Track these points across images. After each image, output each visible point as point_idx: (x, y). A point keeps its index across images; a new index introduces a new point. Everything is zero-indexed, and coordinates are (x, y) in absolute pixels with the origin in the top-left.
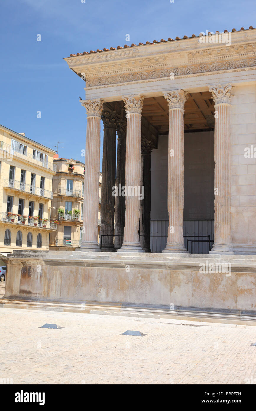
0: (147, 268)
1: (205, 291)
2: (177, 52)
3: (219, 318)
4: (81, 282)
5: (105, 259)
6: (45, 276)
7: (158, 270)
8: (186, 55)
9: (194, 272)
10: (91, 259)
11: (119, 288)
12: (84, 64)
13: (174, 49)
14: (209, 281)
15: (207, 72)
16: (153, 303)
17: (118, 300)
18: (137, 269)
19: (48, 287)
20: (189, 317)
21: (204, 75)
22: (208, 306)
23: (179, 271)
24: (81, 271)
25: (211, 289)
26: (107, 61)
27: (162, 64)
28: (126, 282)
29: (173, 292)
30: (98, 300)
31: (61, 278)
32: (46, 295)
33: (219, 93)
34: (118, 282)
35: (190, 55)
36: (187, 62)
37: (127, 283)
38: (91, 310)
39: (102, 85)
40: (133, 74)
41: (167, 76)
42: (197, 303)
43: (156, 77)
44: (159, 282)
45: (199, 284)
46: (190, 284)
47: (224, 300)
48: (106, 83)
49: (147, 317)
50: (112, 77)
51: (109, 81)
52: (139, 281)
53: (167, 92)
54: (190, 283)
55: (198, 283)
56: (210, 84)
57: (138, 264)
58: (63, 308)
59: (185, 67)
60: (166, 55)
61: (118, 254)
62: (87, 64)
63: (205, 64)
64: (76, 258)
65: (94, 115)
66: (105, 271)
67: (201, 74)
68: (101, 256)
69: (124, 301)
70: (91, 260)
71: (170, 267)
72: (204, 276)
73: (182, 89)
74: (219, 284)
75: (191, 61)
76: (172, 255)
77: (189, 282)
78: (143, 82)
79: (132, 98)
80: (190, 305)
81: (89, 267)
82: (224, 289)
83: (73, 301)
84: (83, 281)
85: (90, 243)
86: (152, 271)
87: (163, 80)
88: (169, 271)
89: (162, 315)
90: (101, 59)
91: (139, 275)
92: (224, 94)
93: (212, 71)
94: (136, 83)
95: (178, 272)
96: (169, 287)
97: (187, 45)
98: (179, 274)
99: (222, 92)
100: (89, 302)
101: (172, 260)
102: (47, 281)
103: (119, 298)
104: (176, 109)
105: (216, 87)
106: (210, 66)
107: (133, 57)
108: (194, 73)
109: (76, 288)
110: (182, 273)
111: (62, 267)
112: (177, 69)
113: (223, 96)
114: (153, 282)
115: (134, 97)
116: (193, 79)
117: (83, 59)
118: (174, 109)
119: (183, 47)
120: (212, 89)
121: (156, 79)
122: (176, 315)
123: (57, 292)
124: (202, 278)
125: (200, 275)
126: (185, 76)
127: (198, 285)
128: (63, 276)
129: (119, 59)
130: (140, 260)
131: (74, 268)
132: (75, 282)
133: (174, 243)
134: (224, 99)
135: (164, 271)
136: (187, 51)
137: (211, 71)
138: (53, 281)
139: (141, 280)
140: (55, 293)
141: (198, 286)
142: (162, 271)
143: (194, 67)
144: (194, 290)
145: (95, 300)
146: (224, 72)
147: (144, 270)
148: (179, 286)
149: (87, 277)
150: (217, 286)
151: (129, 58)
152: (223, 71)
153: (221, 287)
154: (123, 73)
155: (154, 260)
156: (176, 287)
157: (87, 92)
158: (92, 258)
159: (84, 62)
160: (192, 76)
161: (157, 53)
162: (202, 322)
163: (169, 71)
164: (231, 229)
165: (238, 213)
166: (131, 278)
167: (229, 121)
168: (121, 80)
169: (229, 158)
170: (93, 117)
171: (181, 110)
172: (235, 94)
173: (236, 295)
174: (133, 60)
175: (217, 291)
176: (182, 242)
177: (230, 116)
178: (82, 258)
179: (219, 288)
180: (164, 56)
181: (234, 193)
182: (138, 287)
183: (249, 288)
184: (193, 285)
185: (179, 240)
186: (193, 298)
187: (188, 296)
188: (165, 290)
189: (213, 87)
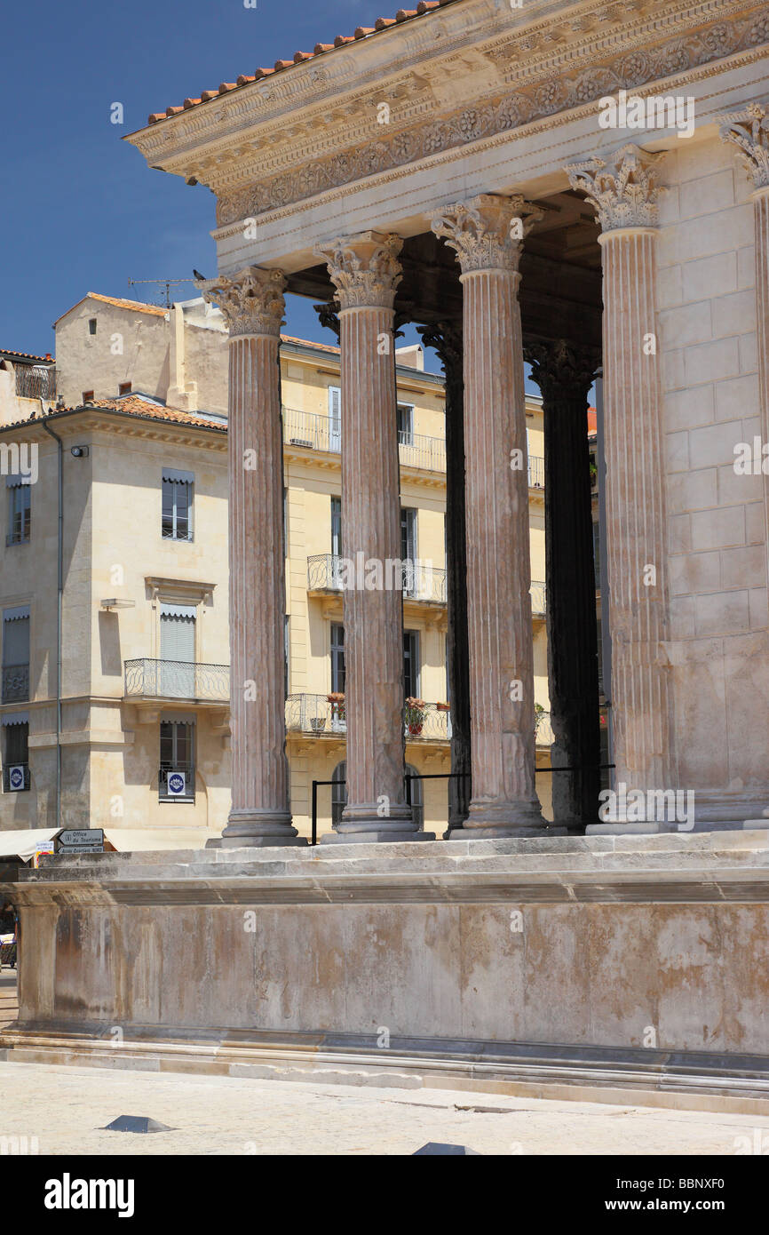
0: (392, 899)
1: (562, 982)
2: (451, 54)
3: (593, 1084)
4: (213, 963)
5: (275, 873)
6: (120, 945)
7: (423, 907)
8: (482, 58)
10: (237, 874)
11: (318, 981)
12: (187, 147)
13: (430, 45)
14: (573, 940)
15: (563, 109)
16: (414, 1034)
17: (316, 1025)
18: (364, 908)
19: (128, 985)
20: (505, 1080)
21: (554, 124)
22: (574, 1040)
23: (484, 908)
24: (211, 920)
25: (578, 973)
26: (250, 124)
27: (423, 105)
28: (336, 955)
29: (469, 989)
30: (262, 1026)
31: (160, 947)
32: (123, 1013)
33: (603, 190)
34: (314, 955)
35: (496, 57)
36: (500, 84)
37: (338, 961)
38: (233, 1064)
39: (263, 211)
40: (346, 157)
41: (445, 149)
42: (538, 1027)
43: (410, 158)
44: (428, 950)
45: (545, 955)
46: (518, 954)
47: (619, 1015)
48: (272, 202)
49: (384, 1083)
50: (285, 178)
51: (280, 194)
52: (371, 949)
53: (440, 212)
54: (517, 952)
55: (541, 952)
56: (573, 159)
58: (158, 1058)
59: (494, 103)
60: (417, 69)
62: (195, 144)
63: (558, 78)
64: (198, 874)
65: (246, 333)
66: (276, 917)
67: (542, 122)
68: (263, 864)
69: (333, 1029)
70: (238, 877)
71: (451, 895)
72: (559, 921)
73: (489, 194)
74: (603, 950)
75: (508, 75)
76: (472, 846)
77: (514, 947)
78: (374, 184)
79: (346, 251)
80: (521, 1036)
81: (232, 906)
82: (619, 970)
83: (192, 1033)
84: (217, 958)
86: (406, 912)
87: (432, 165)
88: (454, 909)
89: (430, 1077)
90: (229, 123)
91: (371, 928)
92: (619, 193)
93: (577, 105)
94: (356, 190)
95: (482, 913)
96: (457, 970)
97: (469, 23)
98: (483, 918)
99: (612, 186)
100: (236, 1035)
101: (464, 865)
102: (123, 961)
103: (317, 1017)
105: (591, 166)
106: (571, 85)
108: (523, 123)
109: (201, 984)
110: (491, 914)
111: (161, 908)
112: (472, 115)
113: (614, 200)
114: (411, 952)
115: (349, 247)
116: (523, 145)
117: (181, 129)
119: (460, 33)
120: (579, 177)
121: (410, 166)
122: (469, 1076)
123: (152, 999)
124: (553, 930)
125: (546, 921)
126: (498, 136)
127: (539, 959)
128: (165, 941)
129: (279, 113)
131: (191, 911)
132: (196, 963)
133: (486, 799)
135: (440, 906)
136: (479, 45)
137: (574, 105)
138: (140, 961)
139: (376, 945)
140: (147, 1002)
141: (542, 961)
142: (435, 908)
143: (522, 99)
144: (531, 980)
145: (251, 1026)
147: (385, 907)
148: (486, 964)
149: (230, 941)
150: (597, 958)
151: (308, 101)
153: (608, 962)
154: (315, 156)
155: (412, 871)
156: (477, 967)
157: (223, 246)
158: (238, 870)
159: (185, 139)
160: (516, 137)
161: (385, 70)
162: (542, 1098)
163: (448, 126)
164: (669, 731)
165: (693, 664)
166: (348, 939)
167: (651, 298)
168: (311, 184)
169: (647, 449)
170: (242, 338)
171: (497, 272)
172: (672, 181)
173: (653, 996)
174: (326, 108)
175: (599, 978)
176: (519, 792)
177: (650, 274)
178: (214, 874)
179: (604, 966)
180: (413, 74)
181: (678, 587)
182: (368, 972)
183: (695, 963)
184: (528, 960)
185: (502, 787)
186: (529, 1008)
187: (511, 1001)
188: (446, 982)
189: (580, 170)
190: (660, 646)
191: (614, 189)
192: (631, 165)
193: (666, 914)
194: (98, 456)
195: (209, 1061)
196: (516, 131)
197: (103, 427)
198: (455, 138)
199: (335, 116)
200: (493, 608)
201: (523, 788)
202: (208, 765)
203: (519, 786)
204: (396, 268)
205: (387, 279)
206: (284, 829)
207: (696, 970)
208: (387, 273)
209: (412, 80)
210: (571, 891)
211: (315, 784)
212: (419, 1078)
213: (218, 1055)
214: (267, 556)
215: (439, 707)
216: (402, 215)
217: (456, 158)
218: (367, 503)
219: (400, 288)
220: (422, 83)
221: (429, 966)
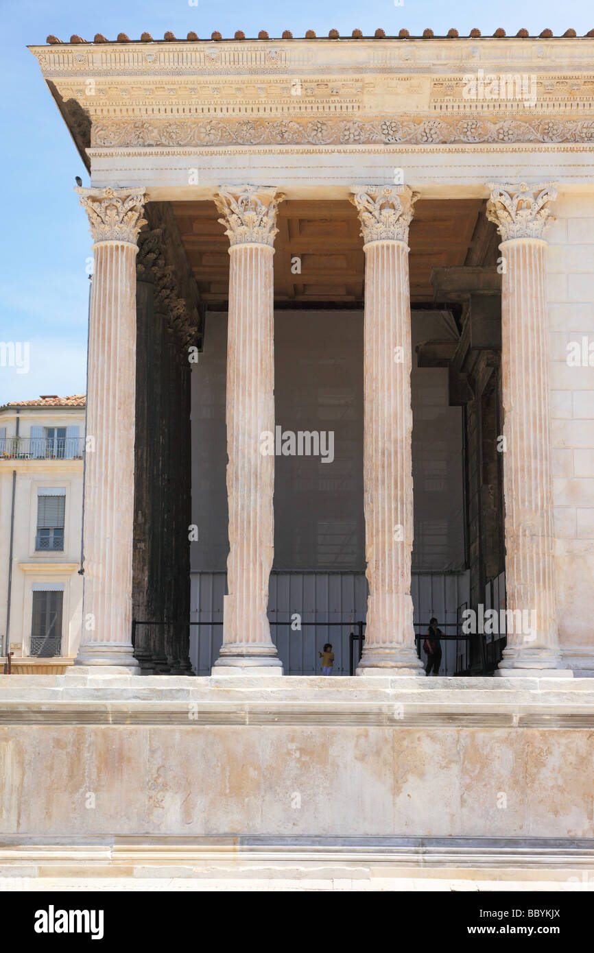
0: (319, 722)
1: (500, 789)
2: (405, 75)
4: (94, 777)
5: (177, 698)
7: (354, 729)
8: (427, 87)
9: (466, 731)
10: (129, 699)
11: (228, 791)
12: (98, 73)
14: (511, 757)
15: (482, 142)
16: (340, 833)
17: (224, 828)
18: (284, 729)
20: (458, 867)
21: (475, 151)
22: (511, 834)
23: (419, 731)
24: (93, 738)
25: (516, 782)
26: (179, 73)
27: (350, 105)
28: (251, 769)
29: (403, 795)
30: (157, 832)
31: (21, 763)
33: (519, 207)
34: (223, 769)
35: (438, 88)
36: (426, 108)
37: (253, 773)
38: (139, 867)
39: (149, 145)
40: (256, 124)
41: (363, 143)
42: (478, 825)
43: (328, 141)
44: (359, 765)
45: (482, 767)
46: (455, 769)
47: (556, 813)
48: (163, 141)
49: (329, 876)
50: (182, 125)
51: (174, 136)
52: (293, 764)
53: (365, 189)
54: (453, 766)
55: (478, 766)
56: (494, 179)
57: (292, 713)
59: (417, 121)
60: (368, 77)
61: (217, 681)
63: (479, 118)
64: (76, 697)
65: (123, 240)
66: (177, 736)
67: (462, 146)
68: (162, 691)
69: (246, 832)
70: (129, 701)
71: (394, 720)
72: (497, 742)
73: (408, 185)
74: (540, 764)
75: (438, 105)
77: (451, 761)
78: (287, 152)
79: (253, 197)
80: (456, 832)
81: (121, 727)
82: (556, 779)
84: (99, 771)
85: (116, 649)
86: (334, 733)
87: (351, 152)
88: (388, 731)
89: (376, 868)
90: (157, 66)
91: (293, 746)
92: (534, 213)
93: (497, 142)
94: (265, 152)
95: (418, 735)
96: (390, 781)
97: (438, 58)
98: (419, 739)
99: (529, 207)
100: (124, 841)
101: (398, 697)
103: (227, 822)
104: (391, 243)
105: (510, 189)
106: (493, 128)
107: (264, 72)
108: (445, 143)
109: (76, 796)
110: (428, 736)
112: (393, 125)
113: (530, 217)
114: (338, 766)
115: (257, 195)
116: (442, 158)
117: (97, 56)
118: (385, 242)
119: (425, 62)
120: (501, 195)
122: (419, 866)
123: (9, 811)
124: (491, 749)
125: (484, 742)
126: (421, 146)
127: (477, 771)
128: (27, 758)
129: (215, 73)
130: (295, 698)
131: (68, 731)
132: (71, 776)
133: (394, 645)
134: (535, 226)
135: (373, 730)
136: (435, 76)
137: (494, 141)
139: (298, 760)
141: (479, 773)
142: (367, 731)
143: (443, 125)
144: (468, 787)
145: (144, 831)
146: (533, 150)
147: (310, 729)
148: (422, 775)
149: (115, 760)
150: (535, 770)
151: (253, 72)
152: (531, 146)
153: (545, 773)
154: (220, 115)
155: (340, 700)
156: (411, 778)
157: (97, 163)
158: (131, 695)
159: (98, 66)
160: (438, 151)
161: (343, 70)
162: (501, 880)
163: (368, 127)
165: (572, 556)
166: (265, 755)
167: (546, 292)
168: (212, 137)
171: (405, 245)
172: (560, 215)
175: (536, 785)
177: (545, 275)
178: (97, 697)
179: (541, 776)
181: (561, 500)
182: (288, 783)
184: (464, 771)
186: (465, 810)
187: (447, 805)
188: (378, 790)
189: (501, 189)
190: (554, 541)
195: (104, 865)
198: (376, 138)
213: (114, 860)
217: (378, 152)
220: (362, 88)
221: (358, 777)
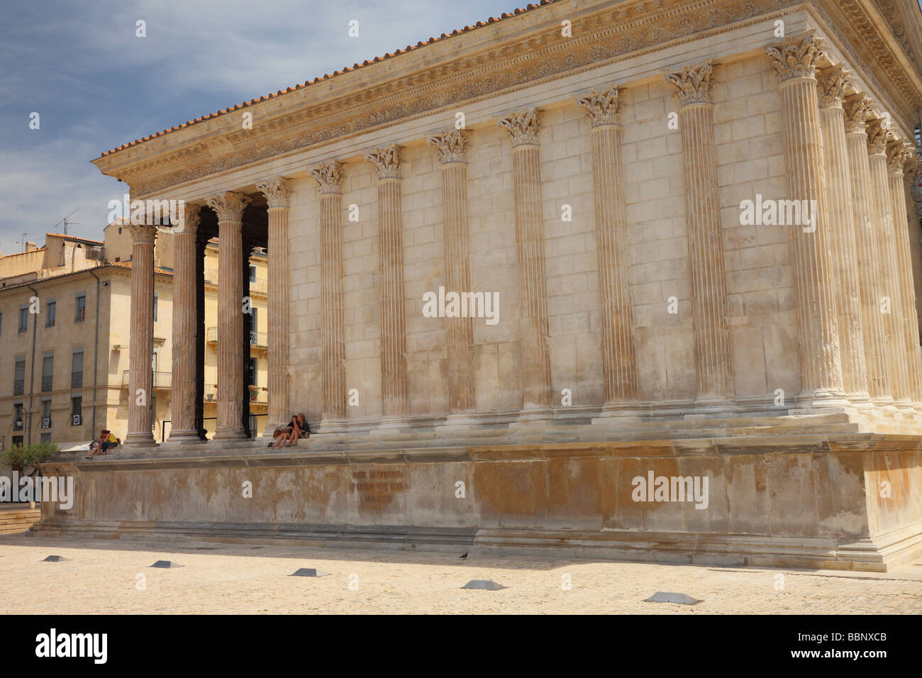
4: (116, 495)
6: (81, 488)
7: (195, 470)
11: (155, 501)
12: (116, 166)
13: (205, 133)
15: (255, 160)
19: (84, 504)
23: (216, 470)
24: (116, 477)
27: (205, 155)
28: (163, 490)
29: (210, 501)
31: (96, 488)
32: (81, 516)
33: (269, 192)
34: (154, 490)
35: (230, 139)
36: (233, 150)
37: (163, 492)
38: (121, 535)
39: (147, 193)
40: (177, 174)
41: (213, 173)
42: (234, 516)
43: (201, 176)
44: (196, 487)
45: (238, 488)
46: (228, 488)
47: (263, 510)
52: (176, 488)
53: (212, 197)
56: (258, 180)
58: (94, 533)
59: (230, 156)
62: (119, 165)
63: (254, 149)
66: (141, 475)
67: (247, 165)
71: (204, 465)
72: (243, 475)
73: (229, 192)
74: (258, 485)
75: (235, 147)
77: (227, 485)
80: (228, 519)
81: (124, 472)
82: (263, 493)
84: (118, 492)
86: (189, 472)
87: (208, 179)
88: (206, 470)
91: (176, 479)
92: (274, 194)
93: (260, 159)
95: (215, 472)
96: (206, 494)
98: (216, 474)
102: (82, 495)
104: (223, 222)
105: (264, 183)
106: (259, 151)
108: (241, 165)
110: (219, 472)
111: (98, 473)
112: (223, 160)
113: (273, 196)
114: (190, 488)
116: (241, 173)
121: (201, 179)
123: (93, 509)
124: (241, 478)
125: (238, 475)
126: (233, 169)
128: (98, 486)
129: (151, 155)
130: (177, 456)
131: (108, 474)
132: (110, 495)
136: (224, 134)
137: (258, 159)
138: (89, 494)
139: (177, 486)
140: (91, 511)
141: (237, 490)
142: (199, 470)
143: (241, 155)
144: (233, 497)
145: (130, 519)
146: (273, 160)
147: (181, 471)
148: (217, 492)
149: (123, 487)
150: (256, 489)
151: (162, 151)
152: (272, 158)
154: (166, 172)
156: (214, 493)
158: (127, 457)
159: (115, 163)
161: (190, 141)
163: (215, 164)
164: (288, 401)
165: (298, 375)
166: (167, 483)
167: (286, 234)
169: (282, 292)
170: (138, 243)
171: (232, 222)
172: (294, 190)
173: (275, 502)
174: (169, 154)
176: (234, 425)
177: (286, 225)
179: (258, 491)
180: (200, 144)
181: (293, 345)
182: (174, 496)
183: (290, 489)
184: (231, 489)
185: (228, 423)
187: (225, 506)
188: (202, 499)
190: (285, 368)
191: (272, 192)
192: (278, 184)
193: (280, 471)
194: (113, 285)
196: (238, 168)
197: (116, 274)
198: (217, 169)
199: (173, 158)
200: (226, 353)
201: (236, 423)
202: (161, 414)
203: (235, 422)
204: (197, 218)
205: (193, 222)
206: (149, 440)
207: (290, 492)
208: (193, 220)
209: (200, 146)
210: (247, 463)
211: (164, 422)
212: (189, 538)
213: (116, 532)
214: (145, 331)
215: (264, 389)
216: (197, 198)
217: (217, 177)
218: (182, 311)
219: (199, 226)
220: (204, 147)
221: (196, 493)
